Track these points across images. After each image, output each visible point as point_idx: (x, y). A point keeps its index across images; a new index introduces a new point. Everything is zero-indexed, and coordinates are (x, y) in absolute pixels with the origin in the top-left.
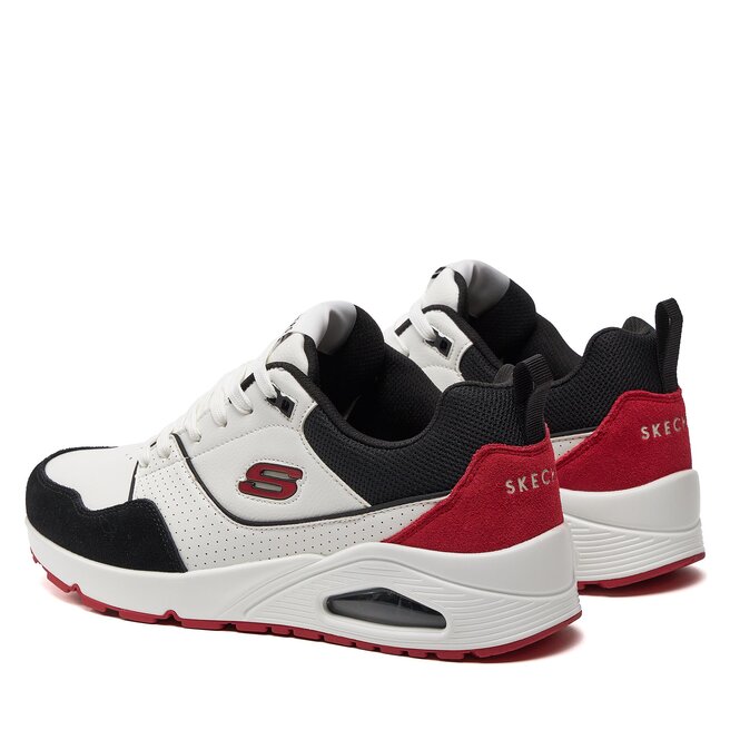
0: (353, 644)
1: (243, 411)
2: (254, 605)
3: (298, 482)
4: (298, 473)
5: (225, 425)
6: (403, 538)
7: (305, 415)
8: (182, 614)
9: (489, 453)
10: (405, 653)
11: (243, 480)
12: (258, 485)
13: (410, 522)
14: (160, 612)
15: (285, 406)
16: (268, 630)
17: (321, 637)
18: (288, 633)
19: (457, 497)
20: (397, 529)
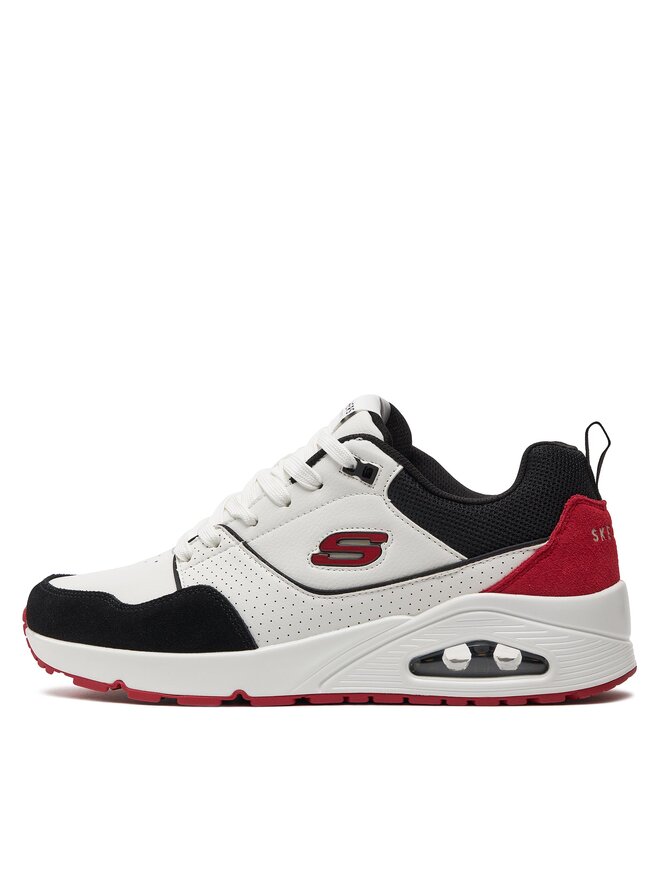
0: (444, 701)
1: (311, 487)
2: (331, 676)
3: (383, 546)
4: (384, 537)
5: (288, 505)
6: (505, 586)
7: (391, 479)
8: (252, 693)
9: (576, 503)
10: (503, 702)
11: (315, 552)
12: (334, 556)
13: (510, 571)
14: (227, 693)
15: (367, 473)
16: (346, 699)
17: (406, 700)
18: (367, 700)
19: (555, 544)
20: (498, 578)
